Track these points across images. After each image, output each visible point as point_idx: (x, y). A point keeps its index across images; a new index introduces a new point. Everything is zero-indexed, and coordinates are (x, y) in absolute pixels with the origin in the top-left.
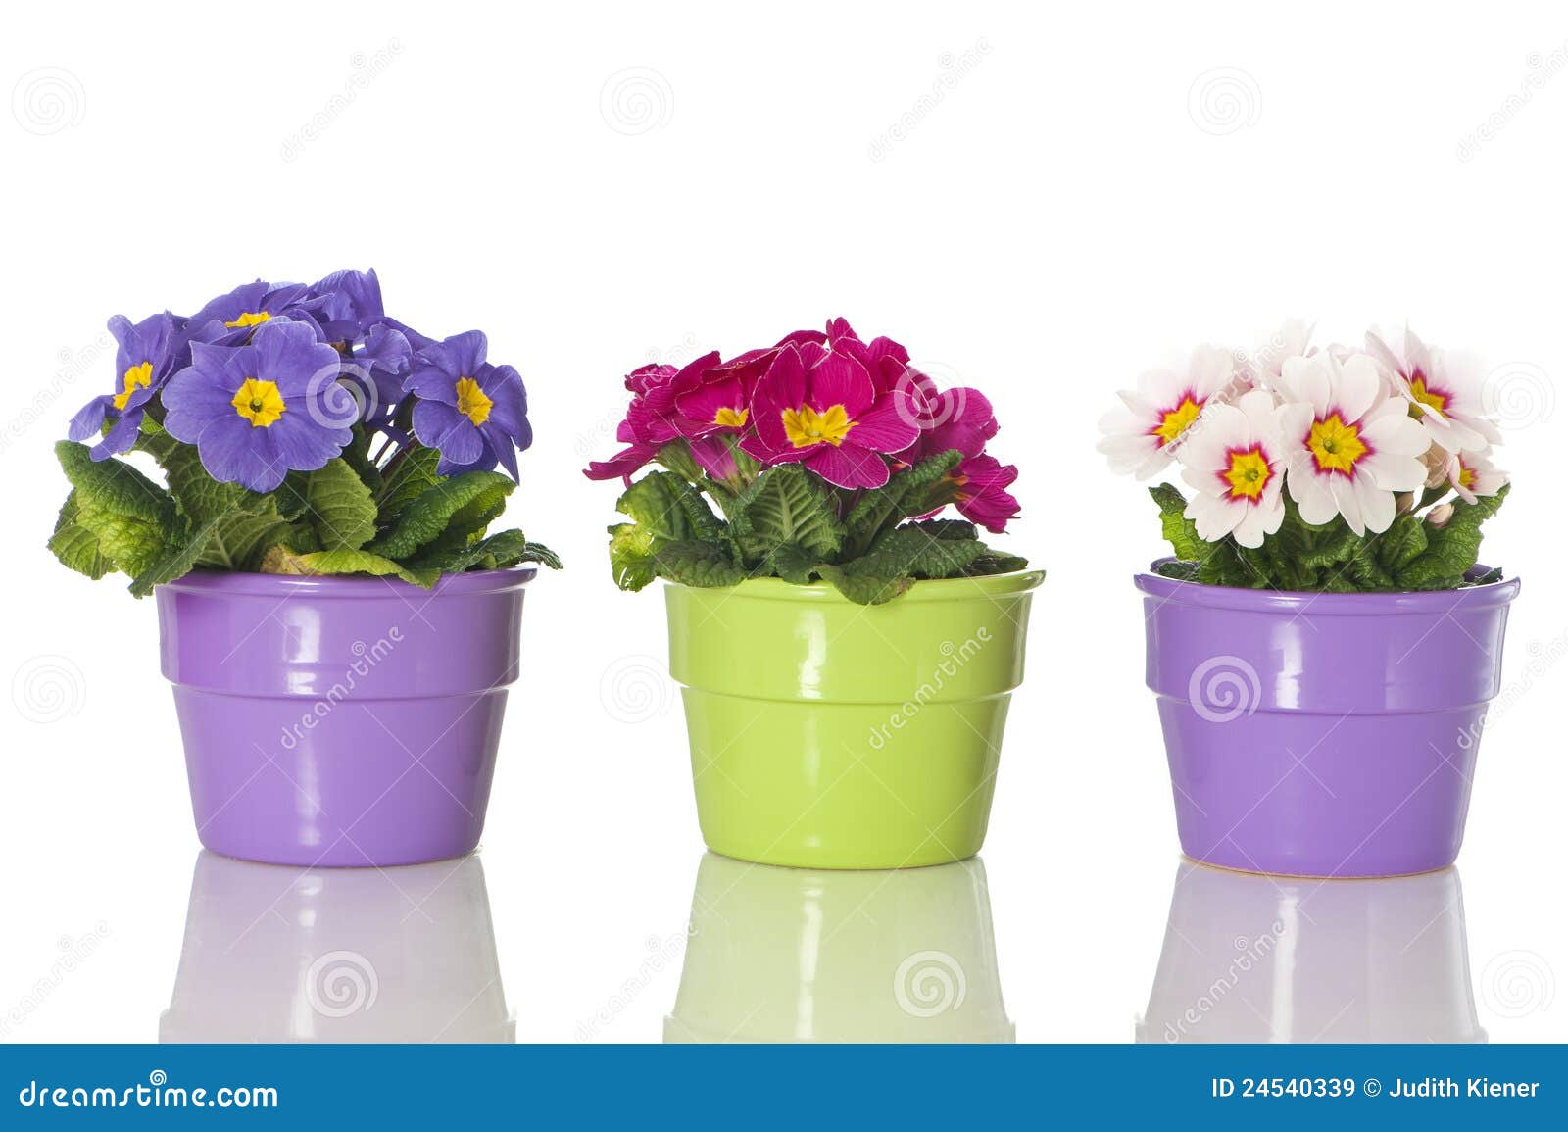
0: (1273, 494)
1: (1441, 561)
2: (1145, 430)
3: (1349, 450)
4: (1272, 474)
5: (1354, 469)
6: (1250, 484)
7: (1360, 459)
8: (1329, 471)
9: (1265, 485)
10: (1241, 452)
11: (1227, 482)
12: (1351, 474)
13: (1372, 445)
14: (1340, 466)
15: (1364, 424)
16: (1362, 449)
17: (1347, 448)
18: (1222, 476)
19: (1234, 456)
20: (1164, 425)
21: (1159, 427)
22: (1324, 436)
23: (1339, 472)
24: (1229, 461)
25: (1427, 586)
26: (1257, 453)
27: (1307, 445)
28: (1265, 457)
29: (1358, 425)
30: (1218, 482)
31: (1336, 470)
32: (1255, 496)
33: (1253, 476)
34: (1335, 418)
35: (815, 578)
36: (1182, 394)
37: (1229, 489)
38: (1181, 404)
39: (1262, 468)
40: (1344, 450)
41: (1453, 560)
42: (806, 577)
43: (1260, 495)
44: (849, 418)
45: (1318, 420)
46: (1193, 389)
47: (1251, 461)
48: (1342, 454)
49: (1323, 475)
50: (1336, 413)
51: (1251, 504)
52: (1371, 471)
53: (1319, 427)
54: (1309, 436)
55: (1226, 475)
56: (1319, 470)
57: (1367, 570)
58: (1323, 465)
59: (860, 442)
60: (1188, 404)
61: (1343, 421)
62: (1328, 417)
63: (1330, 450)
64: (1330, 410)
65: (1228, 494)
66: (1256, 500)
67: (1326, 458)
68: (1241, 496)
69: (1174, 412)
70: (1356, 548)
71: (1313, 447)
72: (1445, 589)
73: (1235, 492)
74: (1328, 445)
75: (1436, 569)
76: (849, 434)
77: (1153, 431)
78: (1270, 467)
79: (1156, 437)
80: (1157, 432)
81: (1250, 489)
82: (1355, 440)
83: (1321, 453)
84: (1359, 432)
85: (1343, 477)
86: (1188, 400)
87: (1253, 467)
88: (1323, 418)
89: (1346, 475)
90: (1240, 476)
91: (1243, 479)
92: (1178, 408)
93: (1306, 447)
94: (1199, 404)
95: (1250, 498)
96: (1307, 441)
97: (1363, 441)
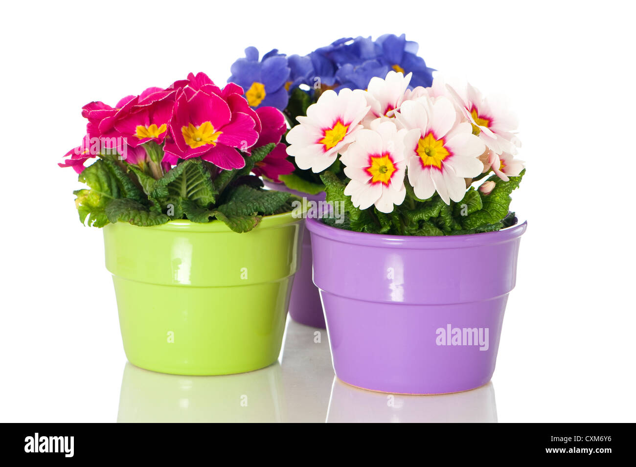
0: (398, 181)
1: (488, 214)
2: (315, 141)
3: (439, 154)
4: (396, 170)
5: (442, 165)
6: (383, 175)
7: (446, 159)
8: (429, 167)
9: (392, 176)
10: (377, 156)
11: (369, 174)
12: (441, 169)
13: (452, 151)
14: (435, 164)
15: (447, 138)
16: (447, 154)
17: (438, 152)
18: (366, 170)
19: (373, 159)
20: (325, 137)
21: (323, 138)
22: (425, 147)
23: (435, 167)
24: (370, 162)
25: (481, 229)
26: (387, 157)
27: (416, 152)
28: (392, 160)
29: (444, 139)
30: (365, 174)
31: (433, 166)
32: (386, 182)
33: (384, 170)
34: (431, 135)
35: (212, 219)
36: (335, 120)
37: (370, 178)
38: (334, 125)
39: (390, 166)
40: (437, 154)
41: (495, 214)
42: (207, 219)
43: (389, 181)
44: (215, 128)
45: (422, 137)
46: (341, 117)
47: (382, 161)
48: (435, 157)
49: (426, 169)
50: (430, 132)
51: (384, 187)
52: (451, 166)
53: (422, 141)
54: (417, 147)
55: (369, 170)
56: (423, 167)
57: (448, 221)
58: (426, 163)
59: (227, 143)
60: (339, 125)
61: (435, 137)
62: (427, 135)
63: (429, 154)
64: (427, 131)
65: (370, 181)
66: (387, 184)
67: (427, 160)
68: (378, 182)
69: (331, 129)
70: (442, 210)
71: (420, 154)
72: (491, 231)
73: (374, 180)
74: (427, 151)
75: (485, 219)
76: (219, 138)
77: (319, 141)
78: (395, 165)
79: (322, 145)
80: (321, 142)
81: (383, 178)
82: (442, 148)
83: (424, 156)
84: (444, 143)
85: (437, 170)
86: (339, 123)
87: (384, 165)
88: (424, 136)
89: (438, 169)
90: (377, 170)
91: (378, 172)
92: (333, 127)
93: (416, 153)
94: (346, 125)
95: (383, 183)
96: (416, 150)
97: (447, 149)
